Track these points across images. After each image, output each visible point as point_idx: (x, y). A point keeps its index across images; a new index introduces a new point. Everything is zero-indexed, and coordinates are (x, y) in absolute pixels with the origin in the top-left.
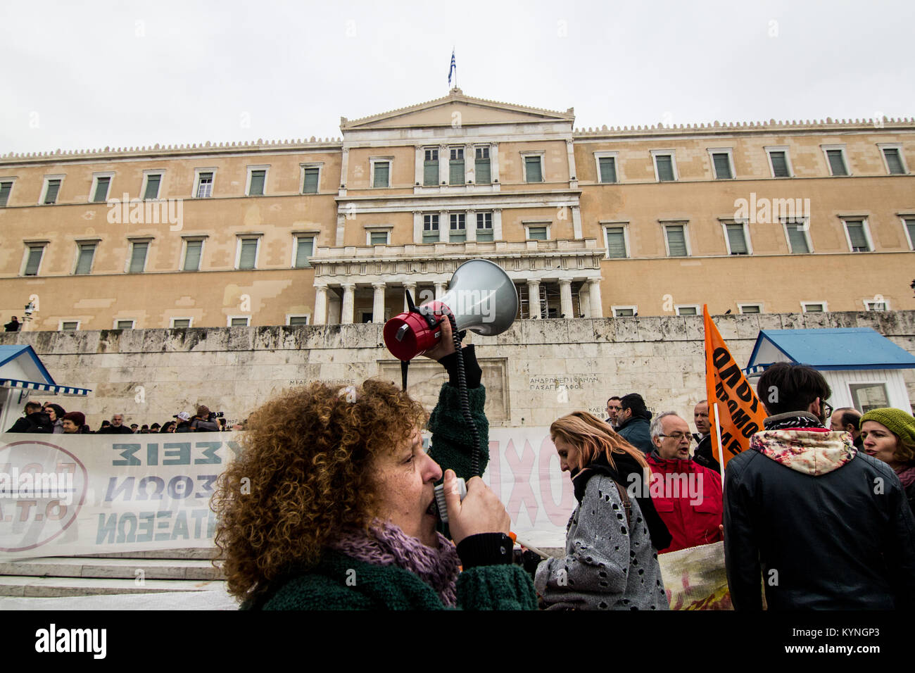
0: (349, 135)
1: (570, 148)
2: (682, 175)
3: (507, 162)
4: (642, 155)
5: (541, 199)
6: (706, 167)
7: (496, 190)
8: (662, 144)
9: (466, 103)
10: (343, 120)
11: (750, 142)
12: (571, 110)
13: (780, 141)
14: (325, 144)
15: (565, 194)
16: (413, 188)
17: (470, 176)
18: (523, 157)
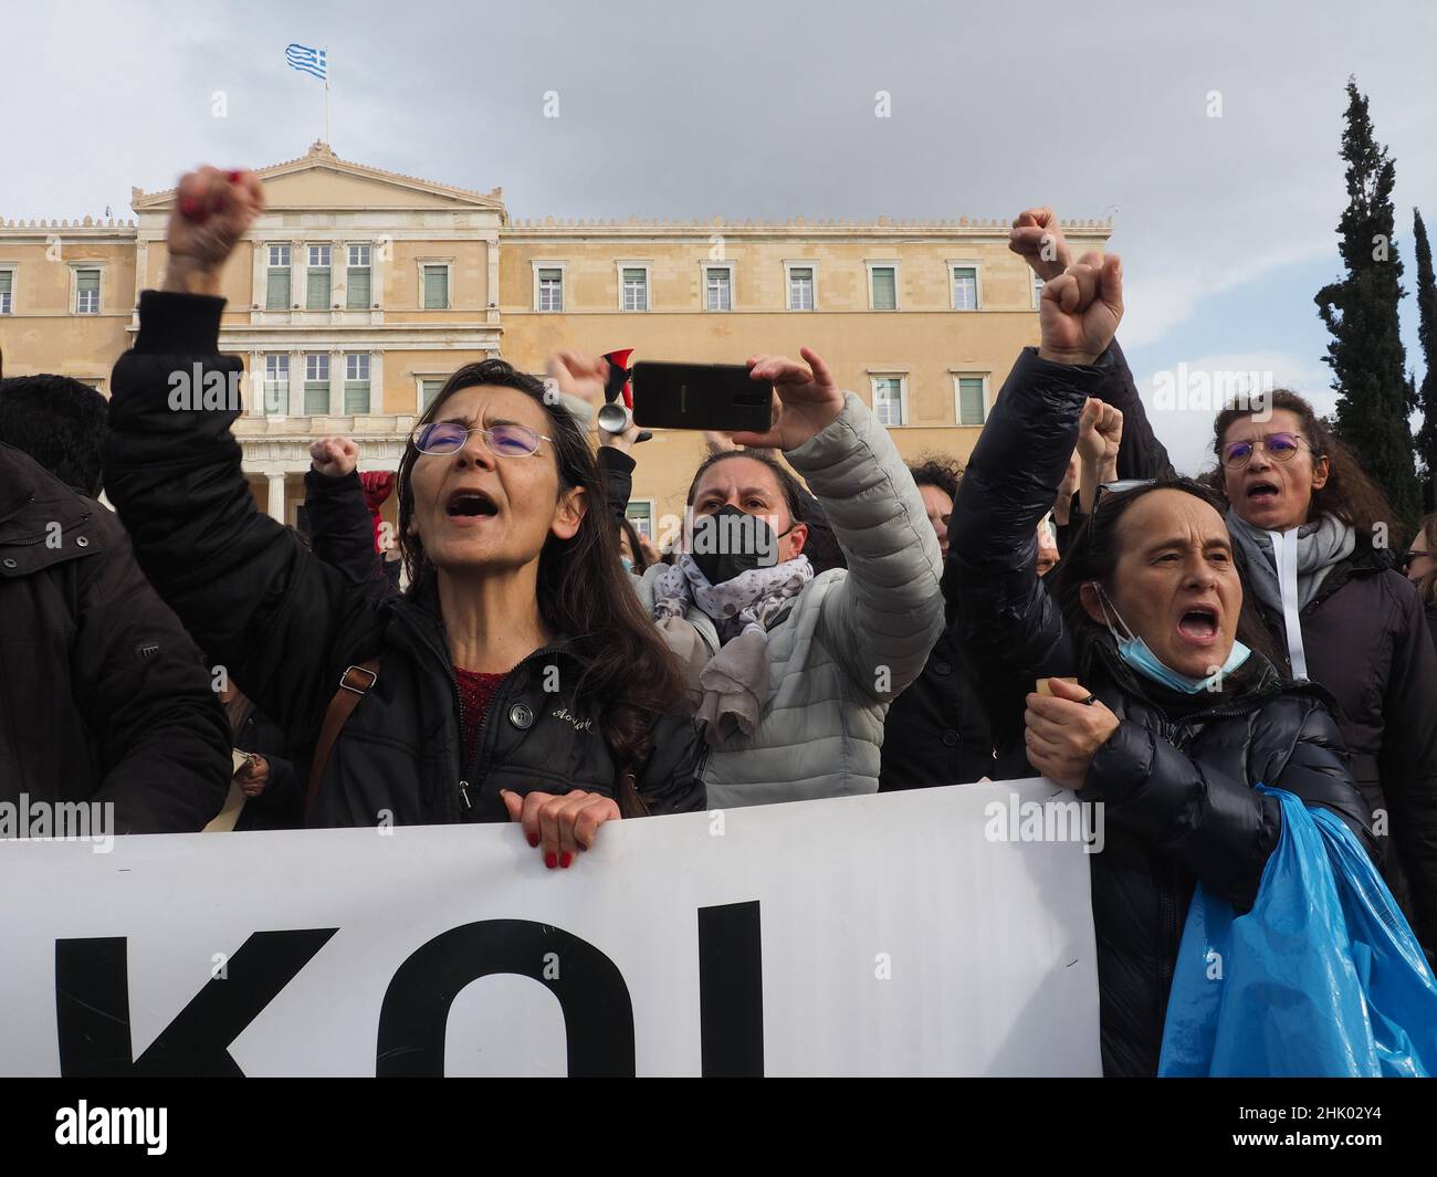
0: (146, 217)
1: (494, 254)
2: (657, 301)
3: (396, 274)
4: (602, 266)
5: (443, 338)
6: (695, 289)
7: (378, 320)
8: (635, 250)
9: (335, 171)
10: (136, 192)
11: (766, 250)
12: (498, 192)
13: (808, 251)
14: (108, 231)
15: (478, 331)
16: (249, 313)
17: (339, 297)
18: (421, 266)
